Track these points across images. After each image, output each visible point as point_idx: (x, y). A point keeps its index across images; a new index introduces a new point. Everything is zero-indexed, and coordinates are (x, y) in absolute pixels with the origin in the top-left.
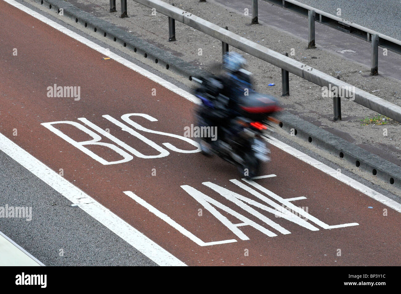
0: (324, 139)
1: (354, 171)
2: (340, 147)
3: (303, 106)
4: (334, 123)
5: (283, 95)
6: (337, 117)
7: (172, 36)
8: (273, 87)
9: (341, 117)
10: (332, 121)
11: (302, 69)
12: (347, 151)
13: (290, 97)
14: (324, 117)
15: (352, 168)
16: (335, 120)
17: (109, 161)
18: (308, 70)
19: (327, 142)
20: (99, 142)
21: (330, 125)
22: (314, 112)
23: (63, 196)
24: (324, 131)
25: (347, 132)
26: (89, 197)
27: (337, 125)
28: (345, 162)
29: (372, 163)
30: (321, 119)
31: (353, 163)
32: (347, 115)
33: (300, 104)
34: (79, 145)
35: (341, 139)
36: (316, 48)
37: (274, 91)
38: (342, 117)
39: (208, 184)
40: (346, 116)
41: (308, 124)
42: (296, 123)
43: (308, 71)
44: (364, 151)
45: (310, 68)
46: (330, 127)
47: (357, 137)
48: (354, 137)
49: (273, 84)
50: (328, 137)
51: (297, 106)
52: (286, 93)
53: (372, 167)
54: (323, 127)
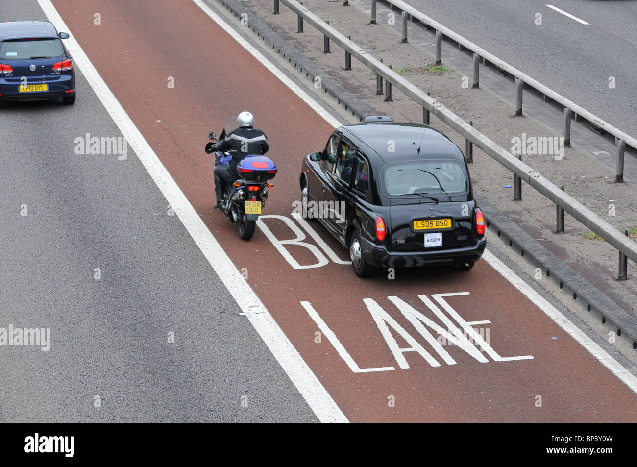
0: (535, 255)
1: (554, 294)
2: (548, 265)
3: (530, 213)
4: (556, 235)
5: (515, 200)
6: (560, 229)
8: (508, 189)
9: (564, 229)
10: (555, 233)
11: (529, 174)
12: (554, 271)
13: (521, 202)
14: (548, 227)
15: (554, 289)
16: (558, 232)
17: (301, 264)
19: (537, 258)
20: (301, 241)
21: (550, 238)
22: (539, 221)
23: (236, 303)
24: (539, 244)
25: (565, 247)
26: (262, 305)
27: (557, 239)
28: (550, 282)
29: (575, 286)
30: (543, 230)
31: (558, 284)
32: (571, 227)
33: (528, 211)
34: (279, 245)
35: (553, 255)
36: (571, 147)
37: (507, 194)
38: (566, 228)
39: (394, 299)
40: (571, 228)
41: (526, 235)
42: (513, 234)
43: (534, 178)
44: (572, 271)
45: (536, 174)
46: (550, 239)
47: (574, 253)
48: (569, 253)
49: (509, 186)
50: (540, 252)
51: (524, 212)
52: (518, 197)
53: (573, 291)
54: (542, 239)
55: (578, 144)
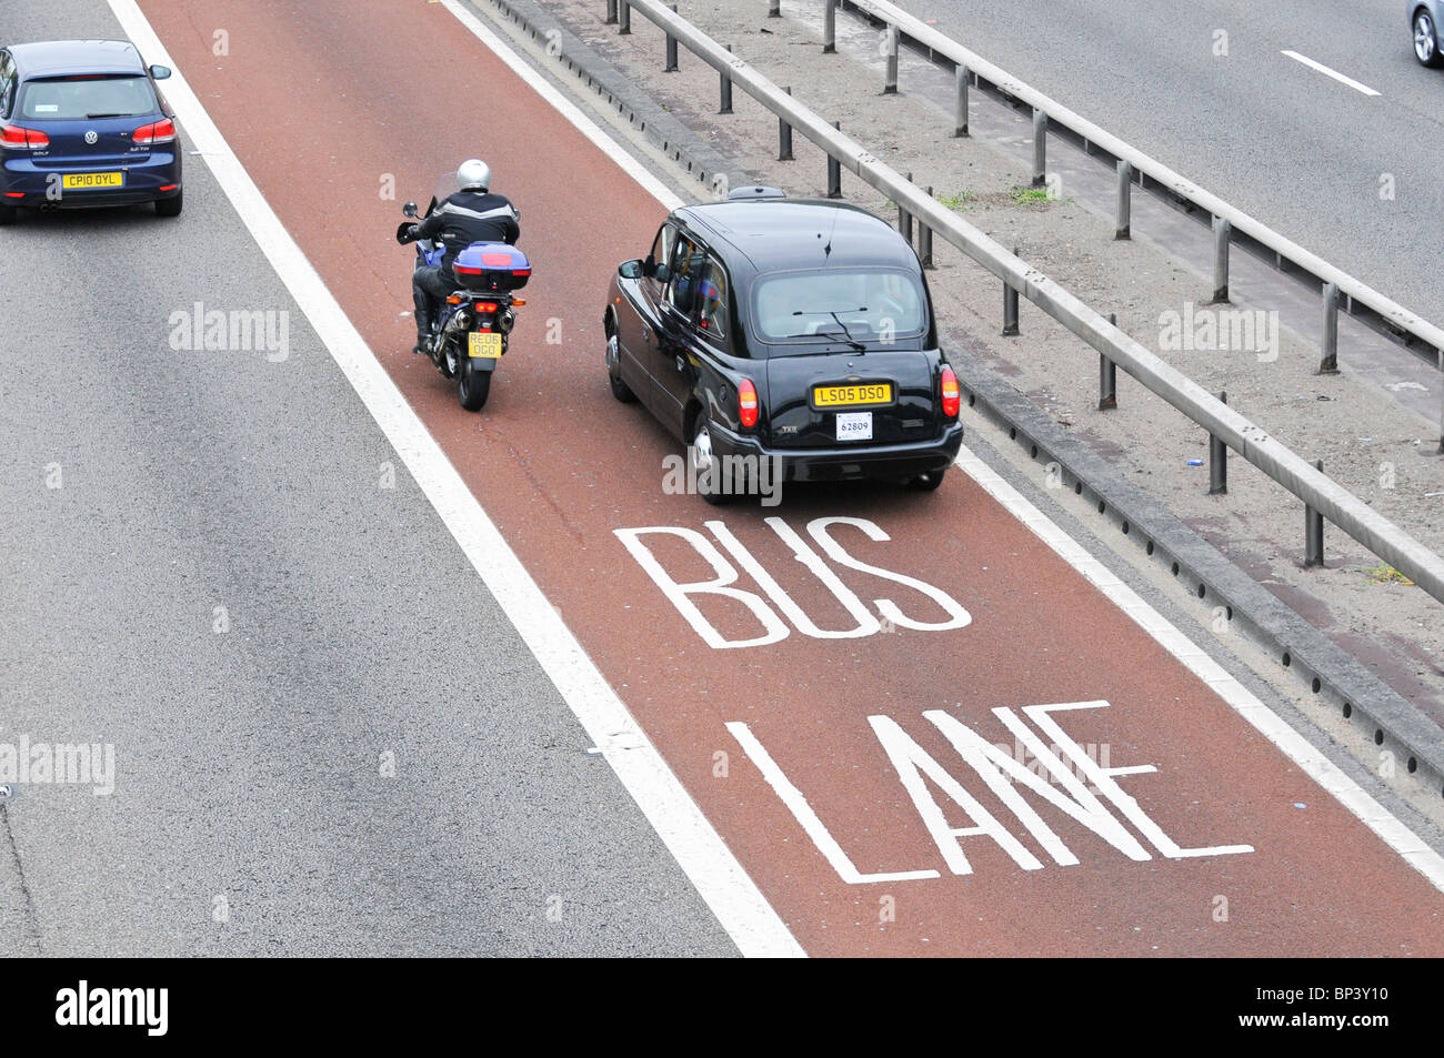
0: (1257, 617)
1: (1301, 706)
2: (1287, 640)
3: (1247, 523)
4: (1303, 573)
5: (1212, 492)
6: (1313, 558)
7: (1010, 324)
8: (1196, 468)
9: (1322, 558)
10: (1301, 567)
11: (1243, 435)
12: (1299, 653)
13: (1226, 497)
14: (1286, 554)
15: (1301, 694)
16: (1308, 565)
17: (728, 638)
18: (1256, 439)
19: (1261, 625)
20: (728, 586)
21: (1292, 578)
22: (1266, 541)
23: (580, 725)
24: (1265, 593)
25: (1324, 599)
26: (638, 731)
27: (1307, 582)
28: (1292, 677)
29: (1346, 687)
30: (1276, 560)
31: (1308, 682)
32: (1340, 553)
33: (1242, 518)
34: (677, 594)
35: (1298, 617)
36: (1339, 372)
37: (1195, 479)
38: (1327, 557)
39: (938, 718)
40: (1339, 557)
41: (1235, 572)
42: (1207, 569)
43: (1255, 443)
44: (1341, 653)
45: (1260, 434)
46: (1290, 582)
47: (1344, 612)
48: (1335, 614)
49: (1198, 461)
50: (1268, 611)
51: (1233, 520)
52: (1218, 487)
53: (1343, 698)
54: (1274, 582)
55: (1353, 366)
